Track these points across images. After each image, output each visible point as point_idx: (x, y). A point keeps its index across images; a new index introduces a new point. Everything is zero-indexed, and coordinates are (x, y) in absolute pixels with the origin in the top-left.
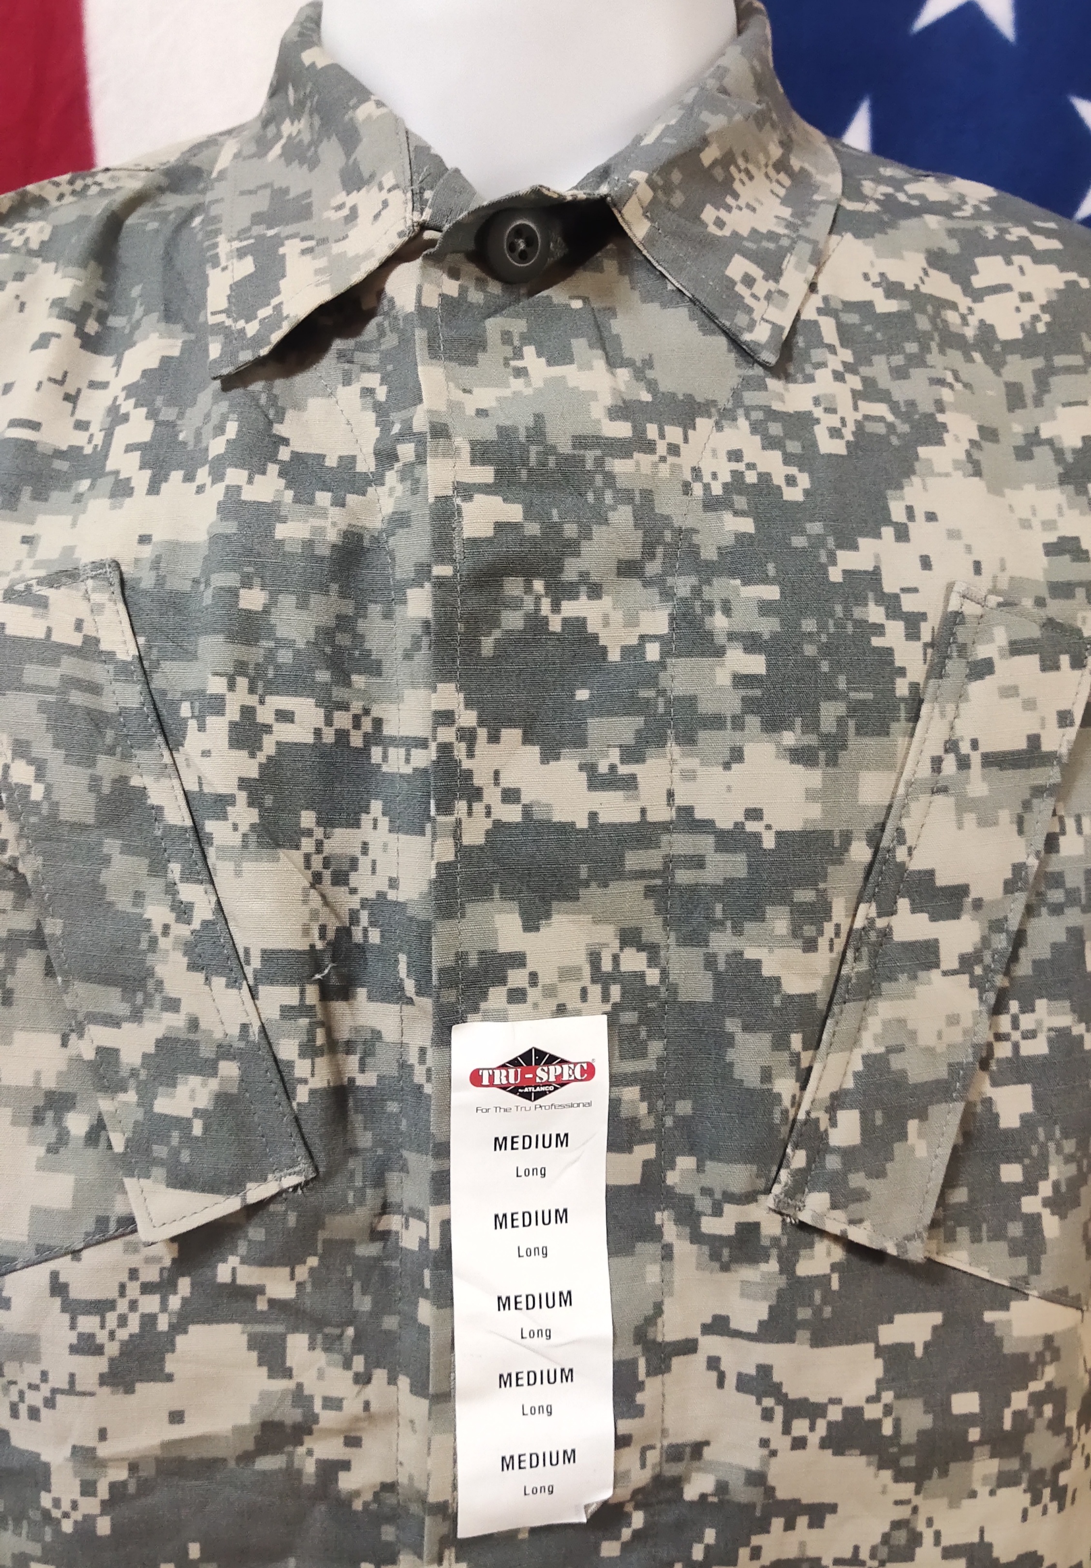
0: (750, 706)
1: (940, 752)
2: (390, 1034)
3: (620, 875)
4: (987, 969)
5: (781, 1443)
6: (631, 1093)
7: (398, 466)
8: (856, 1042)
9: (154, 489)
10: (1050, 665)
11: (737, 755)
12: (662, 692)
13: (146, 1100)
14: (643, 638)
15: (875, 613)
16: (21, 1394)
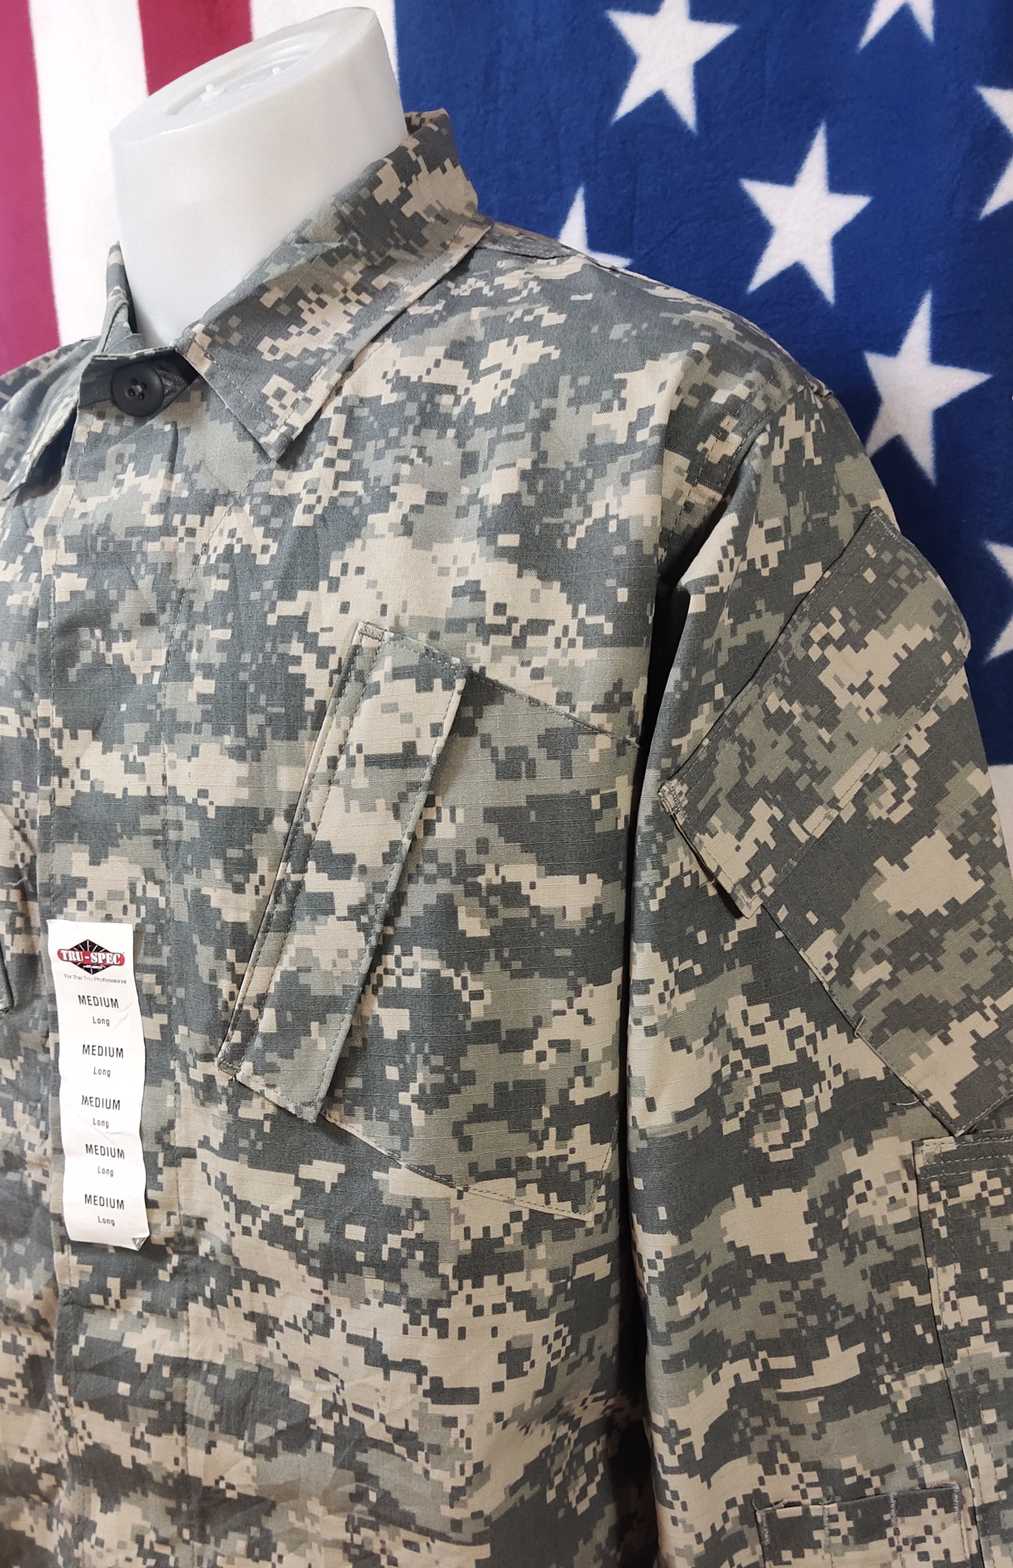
0: (206, 716)
1: (336, 753)
3: (138, 832)
4: (371, 919)
5: (236, 1228)
6: (149, 978)
8: (276, 960)
10: (424, 686)
11: (195, 751)
12: (159, 706)
14: (154, 668)
15: (296, 648)
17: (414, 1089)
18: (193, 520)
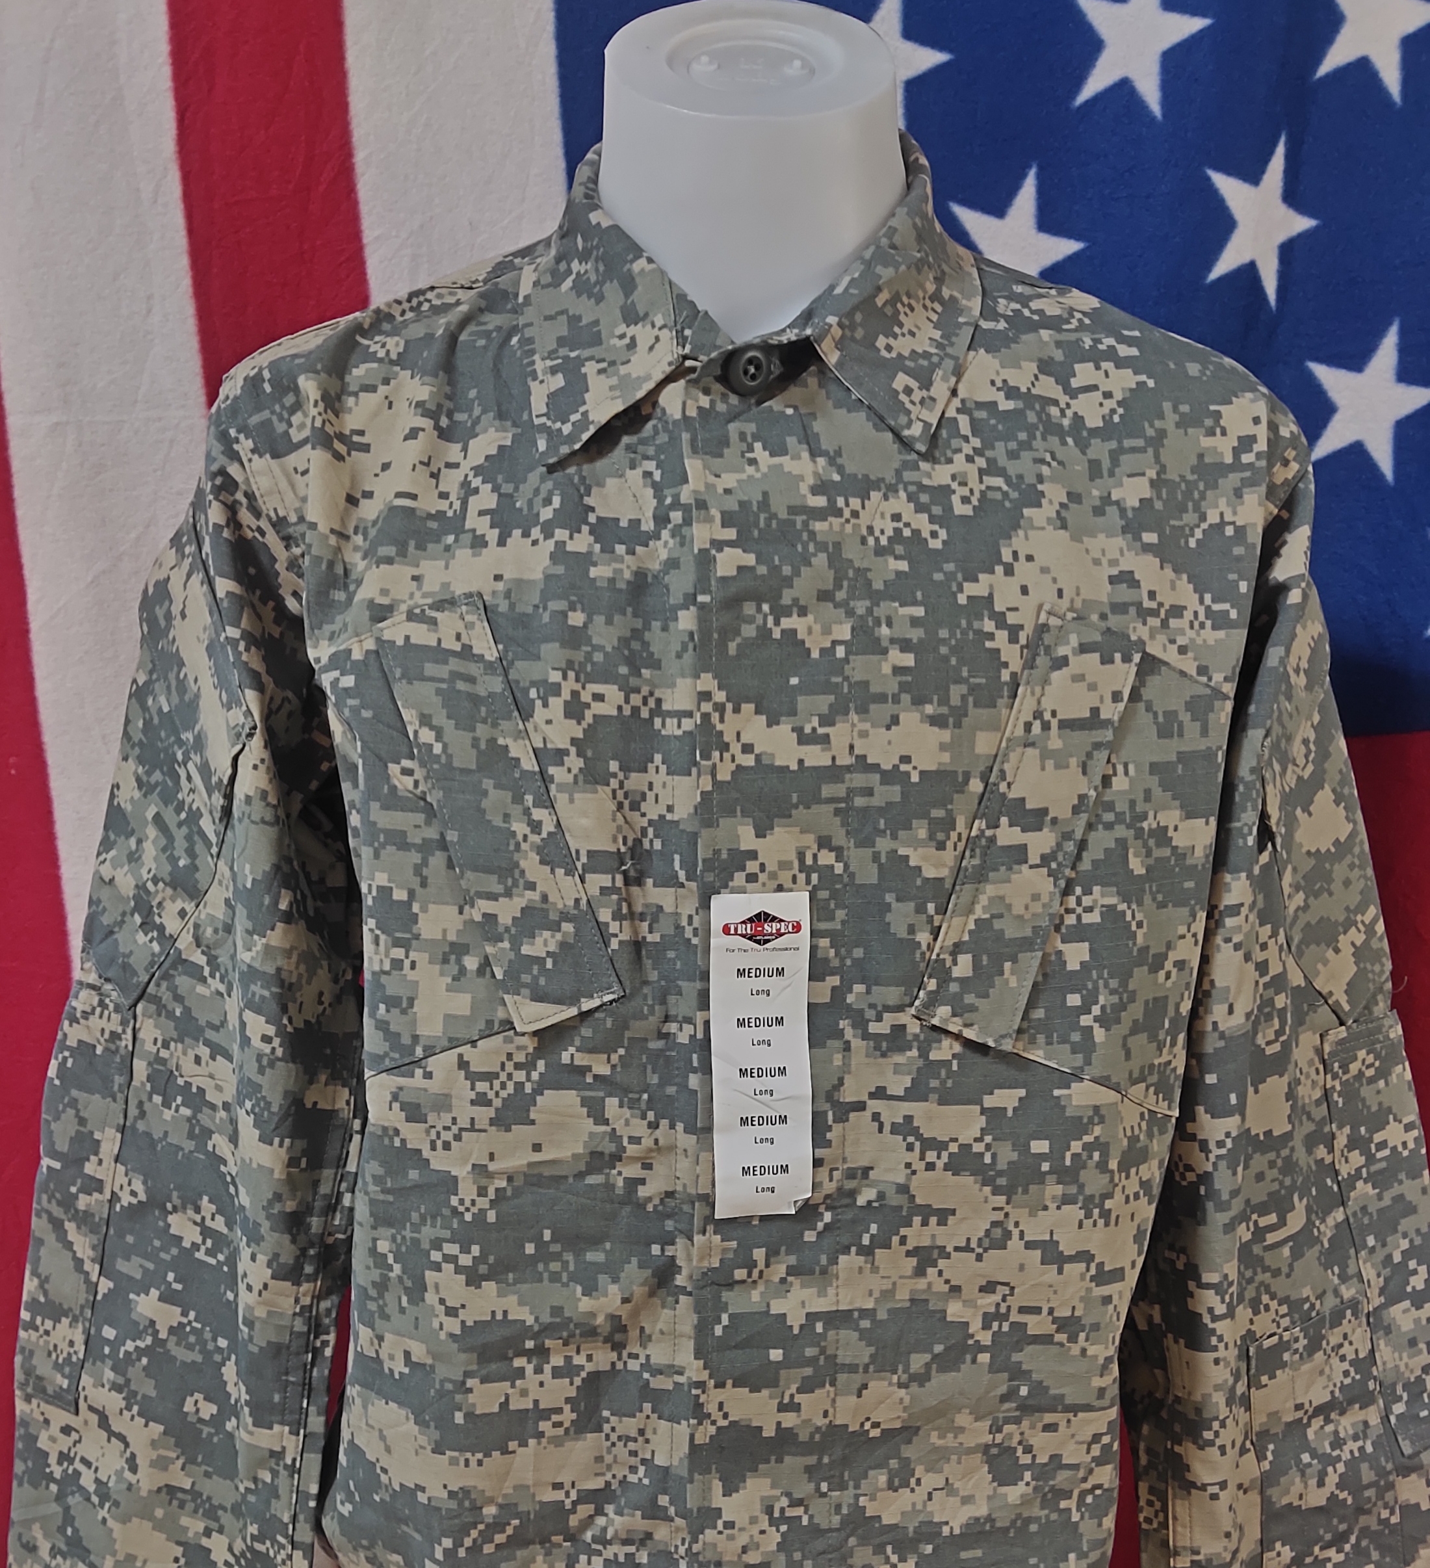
0: (904, 687)
1: (1031, 719)
2: (669, 908)
3: (820, 801)
4: (1059, 865)
5: (919, 1166)
6: (824, 942)
7: (670, 526)
8: (970, 911)
9: (502, 542)
10: (1107, 660)
11: (895, 720)
12: (846, 678)
13: (516, 946)
14: (835, 643)
15: (989, 626)
16: (438, 1134)
17: (1096, 1010)
18: (855, 503)
